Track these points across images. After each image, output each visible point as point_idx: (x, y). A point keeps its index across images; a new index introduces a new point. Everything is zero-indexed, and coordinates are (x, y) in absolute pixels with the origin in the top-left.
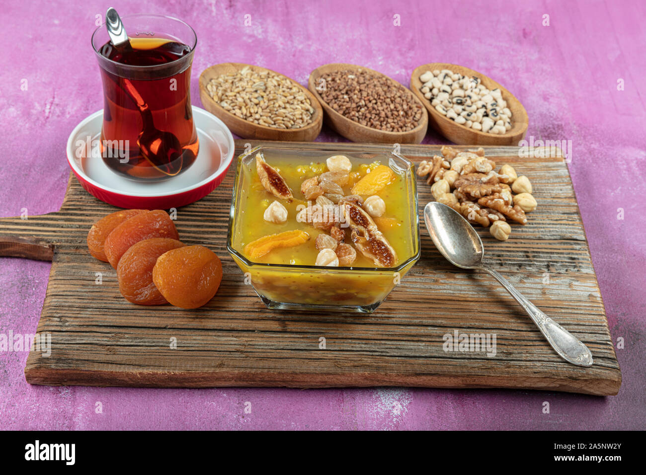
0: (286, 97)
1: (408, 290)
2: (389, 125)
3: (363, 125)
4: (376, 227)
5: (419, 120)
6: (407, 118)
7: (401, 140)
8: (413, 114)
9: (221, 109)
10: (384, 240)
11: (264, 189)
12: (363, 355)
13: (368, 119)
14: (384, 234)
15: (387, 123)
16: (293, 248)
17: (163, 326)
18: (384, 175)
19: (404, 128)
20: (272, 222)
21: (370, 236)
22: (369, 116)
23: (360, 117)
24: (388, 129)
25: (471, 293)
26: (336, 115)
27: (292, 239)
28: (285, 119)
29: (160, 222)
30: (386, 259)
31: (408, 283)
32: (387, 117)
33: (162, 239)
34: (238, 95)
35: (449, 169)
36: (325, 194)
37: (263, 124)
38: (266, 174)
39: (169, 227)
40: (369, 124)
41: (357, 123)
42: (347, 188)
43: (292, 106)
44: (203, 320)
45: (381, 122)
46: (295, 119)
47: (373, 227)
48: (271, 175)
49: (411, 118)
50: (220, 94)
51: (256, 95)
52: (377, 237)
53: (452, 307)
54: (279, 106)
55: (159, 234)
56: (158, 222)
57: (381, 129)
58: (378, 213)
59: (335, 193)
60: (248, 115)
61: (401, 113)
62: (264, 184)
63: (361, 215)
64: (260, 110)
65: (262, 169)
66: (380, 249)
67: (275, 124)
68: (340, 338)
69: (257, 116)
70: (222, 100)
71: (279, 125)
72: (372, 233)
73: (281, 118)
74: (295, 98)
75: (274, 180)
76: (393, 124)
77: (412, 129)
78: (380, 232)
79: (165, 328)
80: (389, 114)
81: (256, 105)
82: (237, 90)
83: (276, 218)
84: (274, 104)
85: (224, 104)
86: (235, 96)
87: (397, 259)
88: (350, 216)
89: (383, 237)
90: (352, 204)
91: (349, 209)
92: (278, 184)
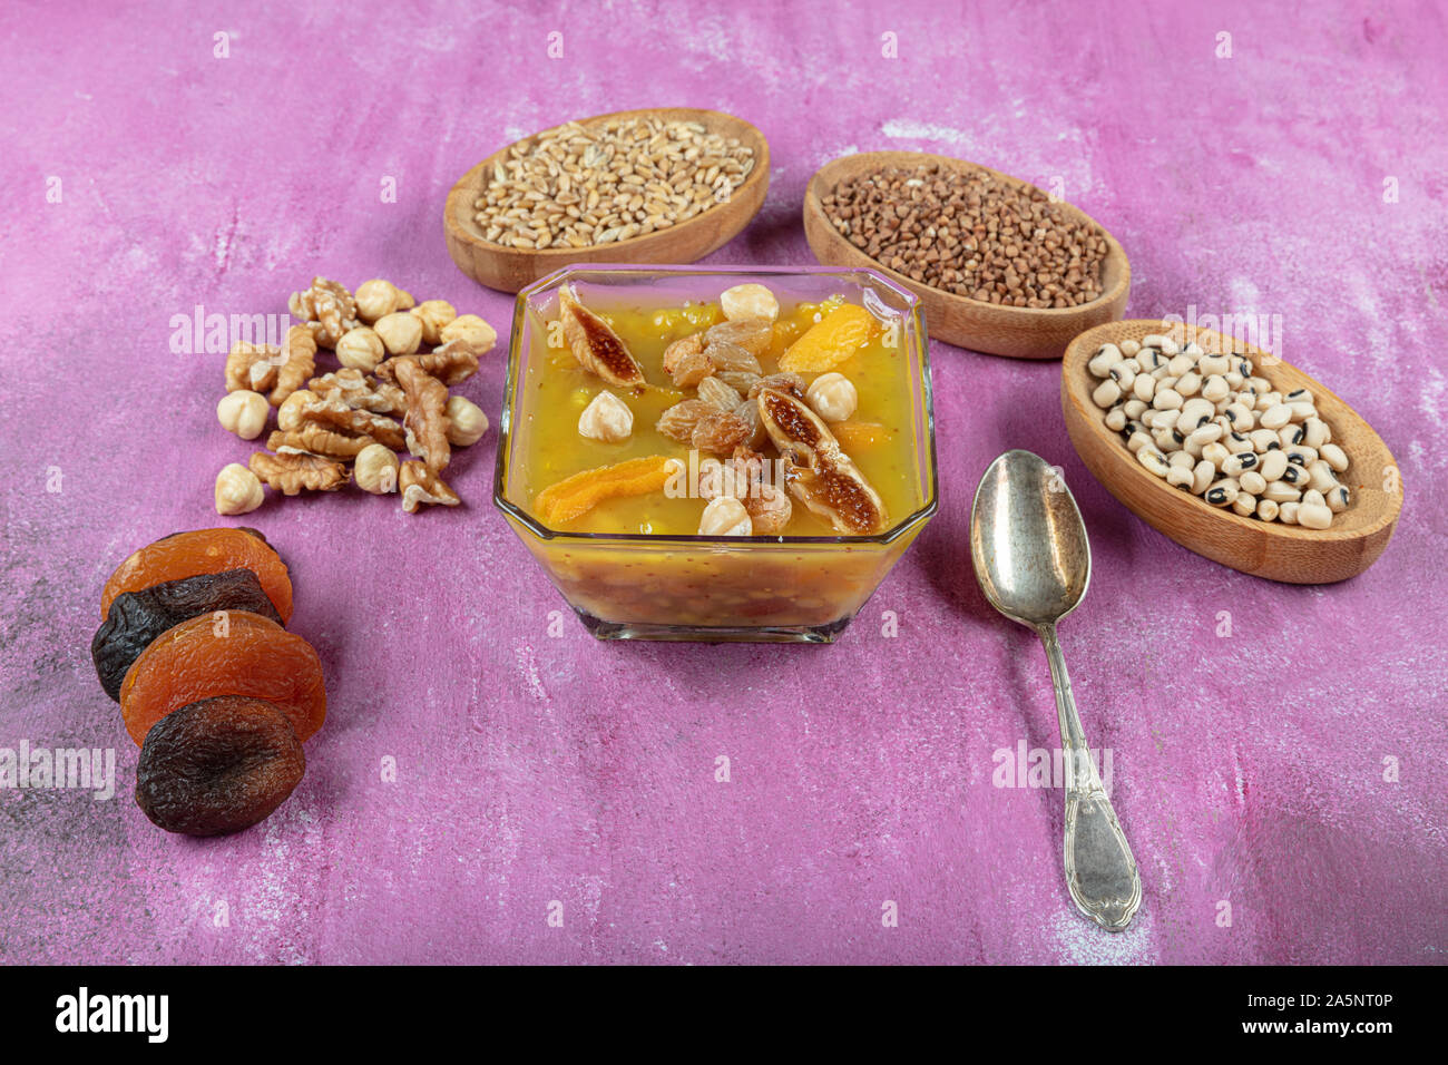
4: (836, 444)
10: (854, 474)
11: (579, 364)
14: (856, 462)
16: (648, 497)
18: (853, 327)
20: (597, 439)
21: (823, 464)
27: (644, 477)
30: (862, 518)
36: (719, 372)
38: (582, 331)
42: (769, 358)
47: (829, 445)
48: (595, 333)
52: (840, 467)
58: (840, 411)
59: (741, 369)
62: (578, 353)
63: (800, 417)
65: (573, 319)
66: (846, 495)
72: (827, 458)
75: (602, 344)
78: (845, 457)
83: (606, 430)
87: (884, 517)
88: (776, 421)
89: (853, 466)
90: (779, 393)
91: (774, 406)
92: (611, 352)
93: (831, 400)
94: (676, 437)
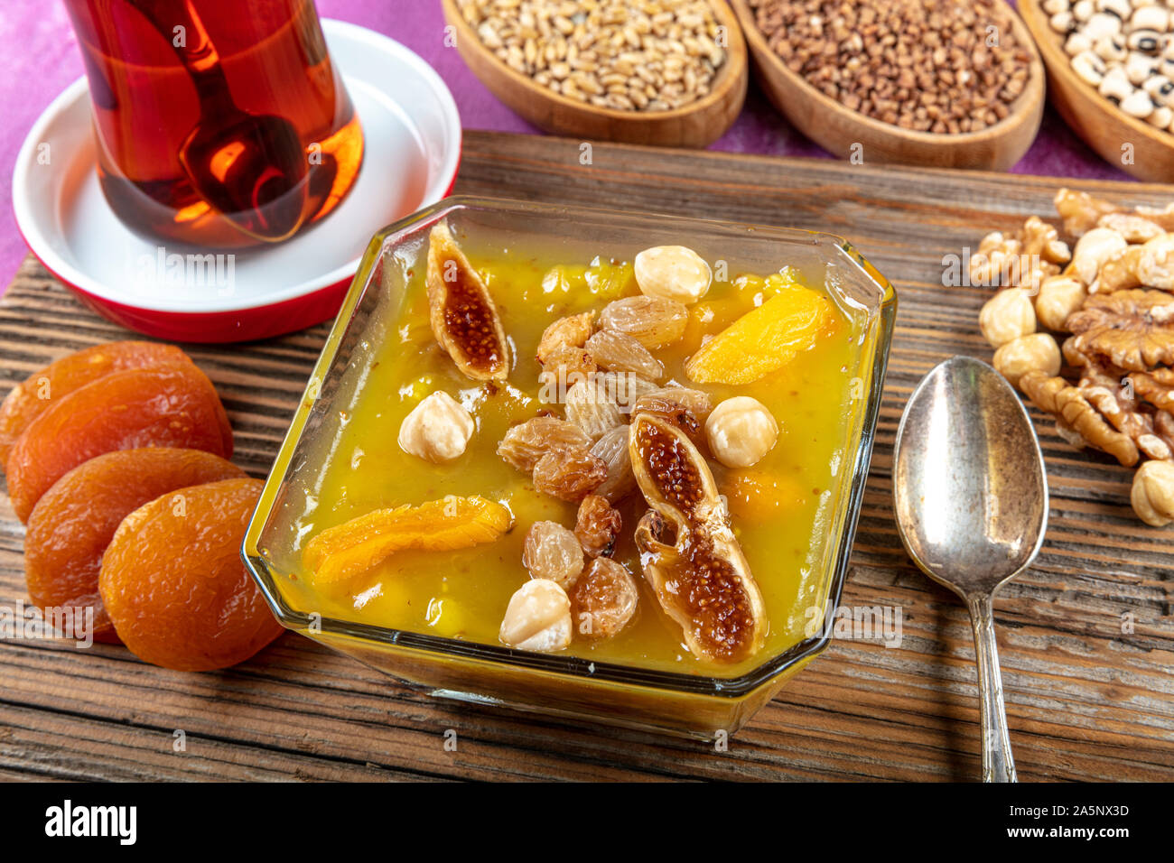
0: (650, 15)
1: (850, 672)
2: (921, 113)
3: (848, 109)
4: (722, 510)
5: (1016, 98)
6: (982, 94)
7: (952, 158)
8: (1002, 78)
11: (432, 340)
13: (863, 92)
15: (919, 104)
16: (455, 557)
17: (120, 716)
18: (794, 323)
19: (966, 123)
21: (696, 539)
22: (867, 81)
23: (845, 84)
24: (918, 125)
25: (1044, 704)
26: (782, 74)
27: (452, 531)
28: (634, 82)
29: (174, 400)
30: (728, 632)
31: (855, 648)
32: (920, 88)
35: (1063, 266)
37: (570, 96)
39: (198, 414)
40: (866, 105)
41: (831, 103)
43: (661, 44)
44: (232, 709)
45: (902, 101)
46: (661, 82)
47: (711, 510)
48: (462, 293)
49: (991, 93)
50: (482, 1)
52: (718, 547)
54: (625, 45)
55: (167, 431)
56: (169, 396)
57: (895, 124)
58: (745, 455)
60: (540, 64)
61: (964, 77)
62: (432, 324)
63: (682, 462)
64: (572, 52)
66: (715, 594)
67: (605, 94)
69: (562, 70)
70: (482, 19)
71: (614, 100)
72: (703, 530)
73: (622, 79)
74: (675, 19)
75: (462, 314)
76: (933, 109)
77: (988, 125)
78: (728, 533)
79: (125, 722)
80: (927, 80)
81: (566, 36)
83: (429, 448)
84: (612, 36)
85: (486, 30)
87: (761, 635)
88: (647, 464)
89: (736, 547)
90: (661, 422)
91: (648, 442)
92: (472, 329)
94: (518, 467)
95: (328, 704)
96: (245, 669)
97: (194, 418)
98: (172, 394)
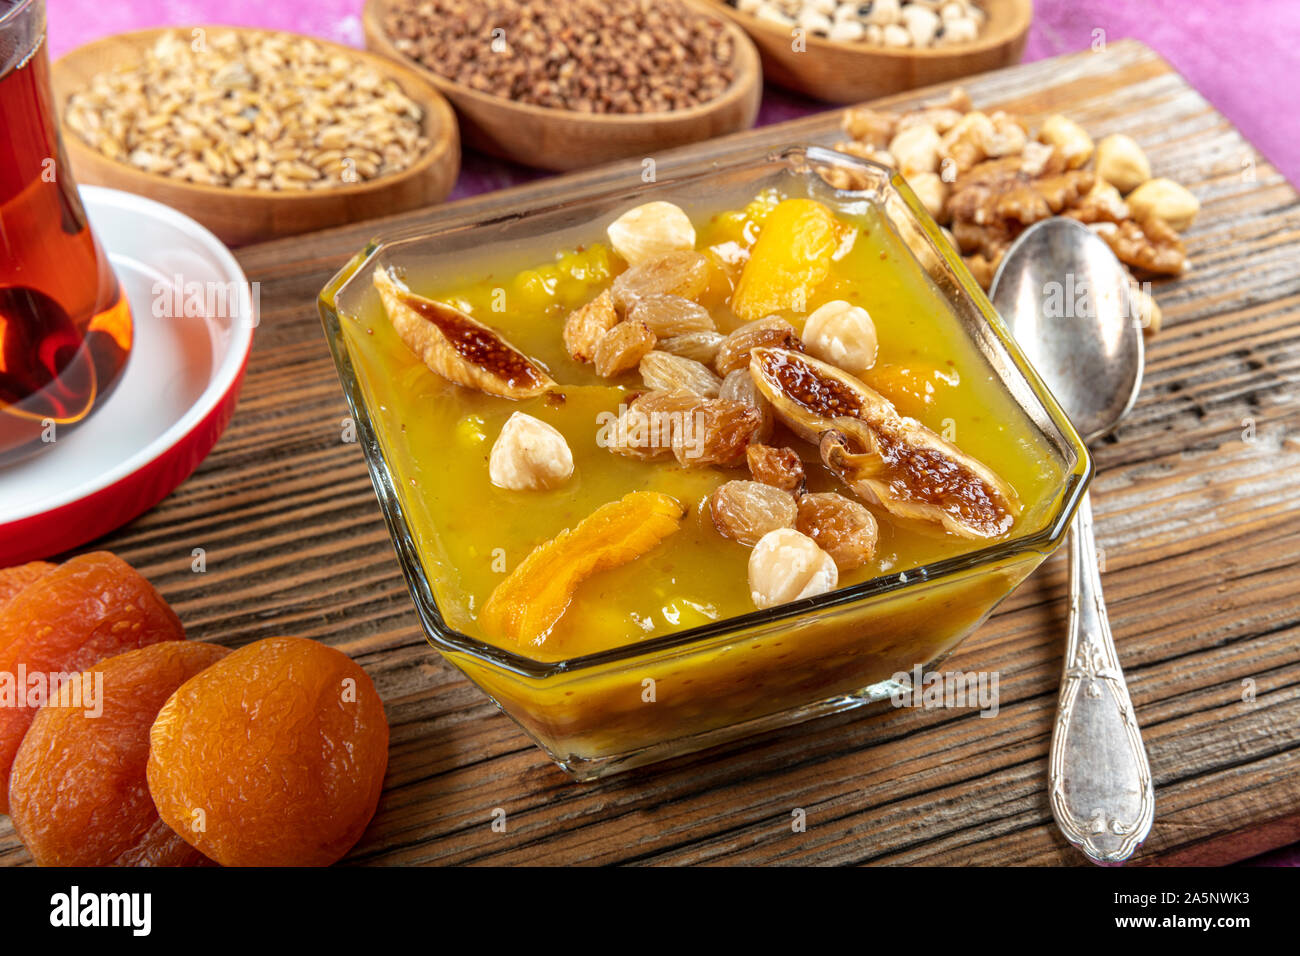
0: (323, 89)
2: (657, 96)
3: (585, 113)
4: (888, 406)
5: (731, 60)
6: (700, 64)
8: (709, 46)
9: (140, 174)
10: (935, 444)
11: (445, 382)
12: (965, 845)
13: (591, 93)
15: (651, 90)
19: (703, 94)
20: (528, 490)
21: (888, 441)
23: (567, 93)
24: (660, 108)
26: (491, 107)
28: (350, 153)
29: (107, 597)
30: (982, 507)
32: (645, 73)
33: (134, 654)
34: (177, 121)
36: (663, 339)
37: (288, 188)
38: (435, 332)
40: (600, 106)
43: (354, 112)
45: (634, 91)
46: (380, 147)
47: (880, 409)
49: (709, 60)
50: (118, 130)
51: (234, 106)
52: (915, 440)
53: (1141, 589)
54: (319, 121)
56: (99, 595)
57: (640, 112)
59: (691, 330)
60: (232, 169)
61: (678, 52)
62: (440, 365)
63: (823, 381)
64: (262, 148)
65: (414, 316)
66: (943, 479)
67: (323, 177)
68: (860, 812)
69: (263, 167)
70: (130, 149)
71: (339, 178)
72: (888, 429)
73: (338, 155)
74: (351, 87)
75: (470, 342)
76: (668, 90)
77: (726, 89)
78: (911, 422)
80: (647, 63)
81: (245, 133)
82: (167, 107)
83: (539, 471)
84: (299, 118)
85: (141, 158)
86: (170, 124)
87: (1011, 497)
88: (789, 393)
89: (927, 432)
92: (489, 352)
93: (849, 341)
95: (482, 842)
96: (359, 853)
97: (141, 609)
98: (102, 591)
